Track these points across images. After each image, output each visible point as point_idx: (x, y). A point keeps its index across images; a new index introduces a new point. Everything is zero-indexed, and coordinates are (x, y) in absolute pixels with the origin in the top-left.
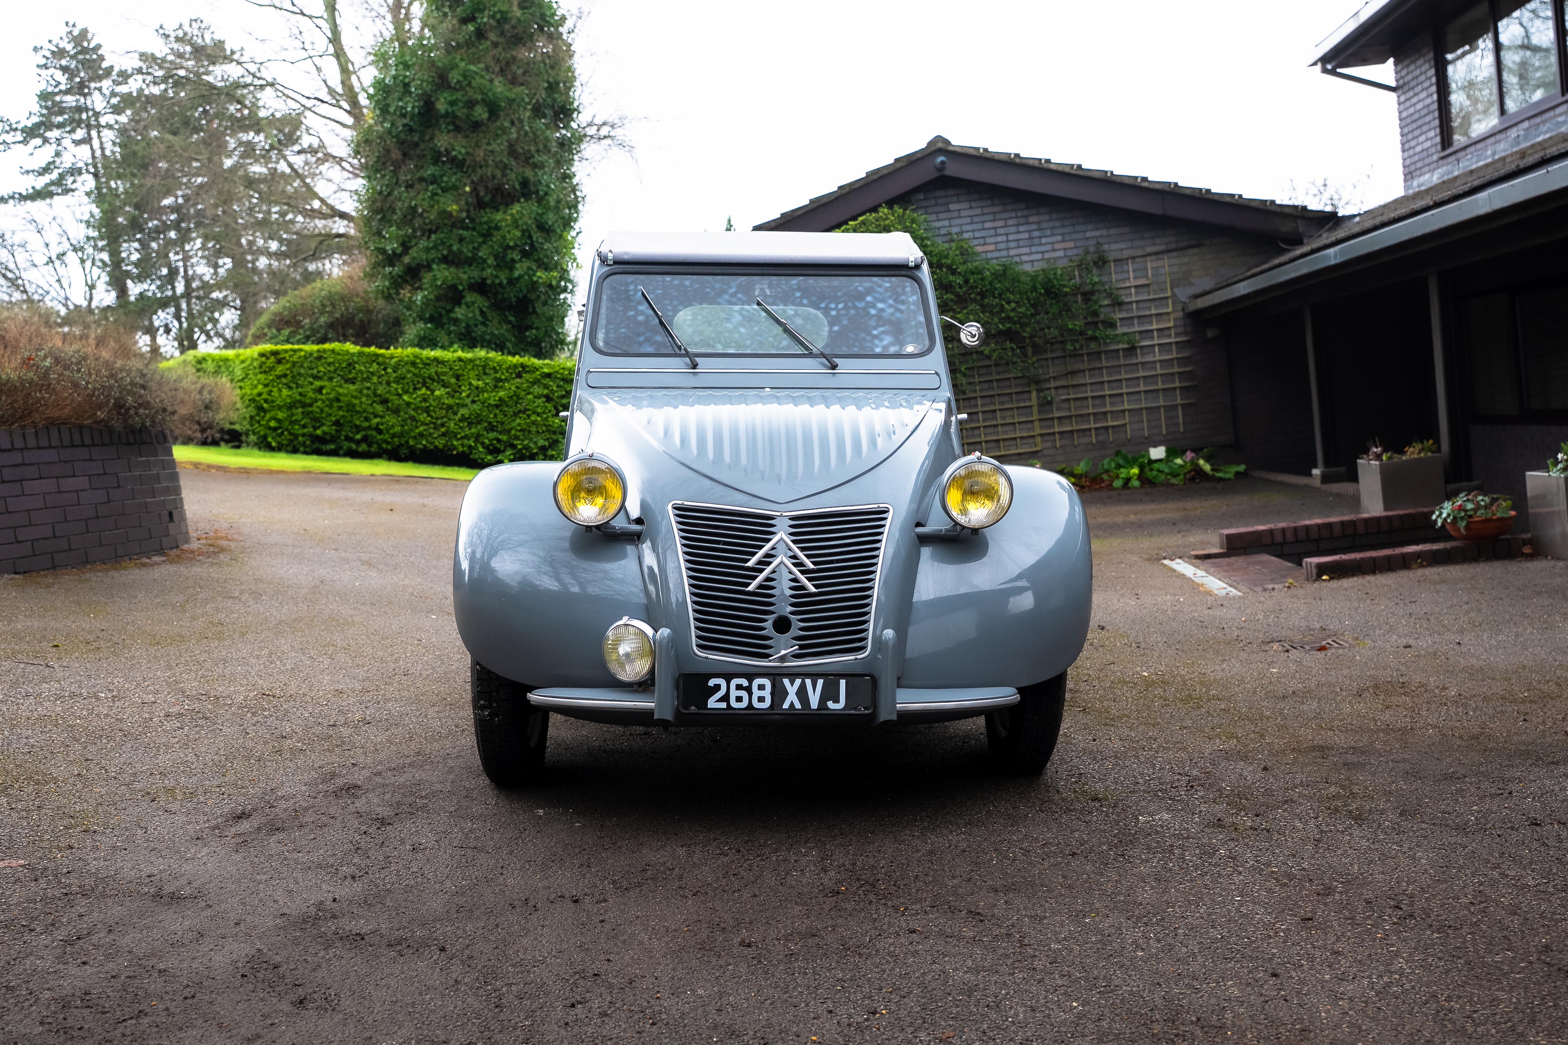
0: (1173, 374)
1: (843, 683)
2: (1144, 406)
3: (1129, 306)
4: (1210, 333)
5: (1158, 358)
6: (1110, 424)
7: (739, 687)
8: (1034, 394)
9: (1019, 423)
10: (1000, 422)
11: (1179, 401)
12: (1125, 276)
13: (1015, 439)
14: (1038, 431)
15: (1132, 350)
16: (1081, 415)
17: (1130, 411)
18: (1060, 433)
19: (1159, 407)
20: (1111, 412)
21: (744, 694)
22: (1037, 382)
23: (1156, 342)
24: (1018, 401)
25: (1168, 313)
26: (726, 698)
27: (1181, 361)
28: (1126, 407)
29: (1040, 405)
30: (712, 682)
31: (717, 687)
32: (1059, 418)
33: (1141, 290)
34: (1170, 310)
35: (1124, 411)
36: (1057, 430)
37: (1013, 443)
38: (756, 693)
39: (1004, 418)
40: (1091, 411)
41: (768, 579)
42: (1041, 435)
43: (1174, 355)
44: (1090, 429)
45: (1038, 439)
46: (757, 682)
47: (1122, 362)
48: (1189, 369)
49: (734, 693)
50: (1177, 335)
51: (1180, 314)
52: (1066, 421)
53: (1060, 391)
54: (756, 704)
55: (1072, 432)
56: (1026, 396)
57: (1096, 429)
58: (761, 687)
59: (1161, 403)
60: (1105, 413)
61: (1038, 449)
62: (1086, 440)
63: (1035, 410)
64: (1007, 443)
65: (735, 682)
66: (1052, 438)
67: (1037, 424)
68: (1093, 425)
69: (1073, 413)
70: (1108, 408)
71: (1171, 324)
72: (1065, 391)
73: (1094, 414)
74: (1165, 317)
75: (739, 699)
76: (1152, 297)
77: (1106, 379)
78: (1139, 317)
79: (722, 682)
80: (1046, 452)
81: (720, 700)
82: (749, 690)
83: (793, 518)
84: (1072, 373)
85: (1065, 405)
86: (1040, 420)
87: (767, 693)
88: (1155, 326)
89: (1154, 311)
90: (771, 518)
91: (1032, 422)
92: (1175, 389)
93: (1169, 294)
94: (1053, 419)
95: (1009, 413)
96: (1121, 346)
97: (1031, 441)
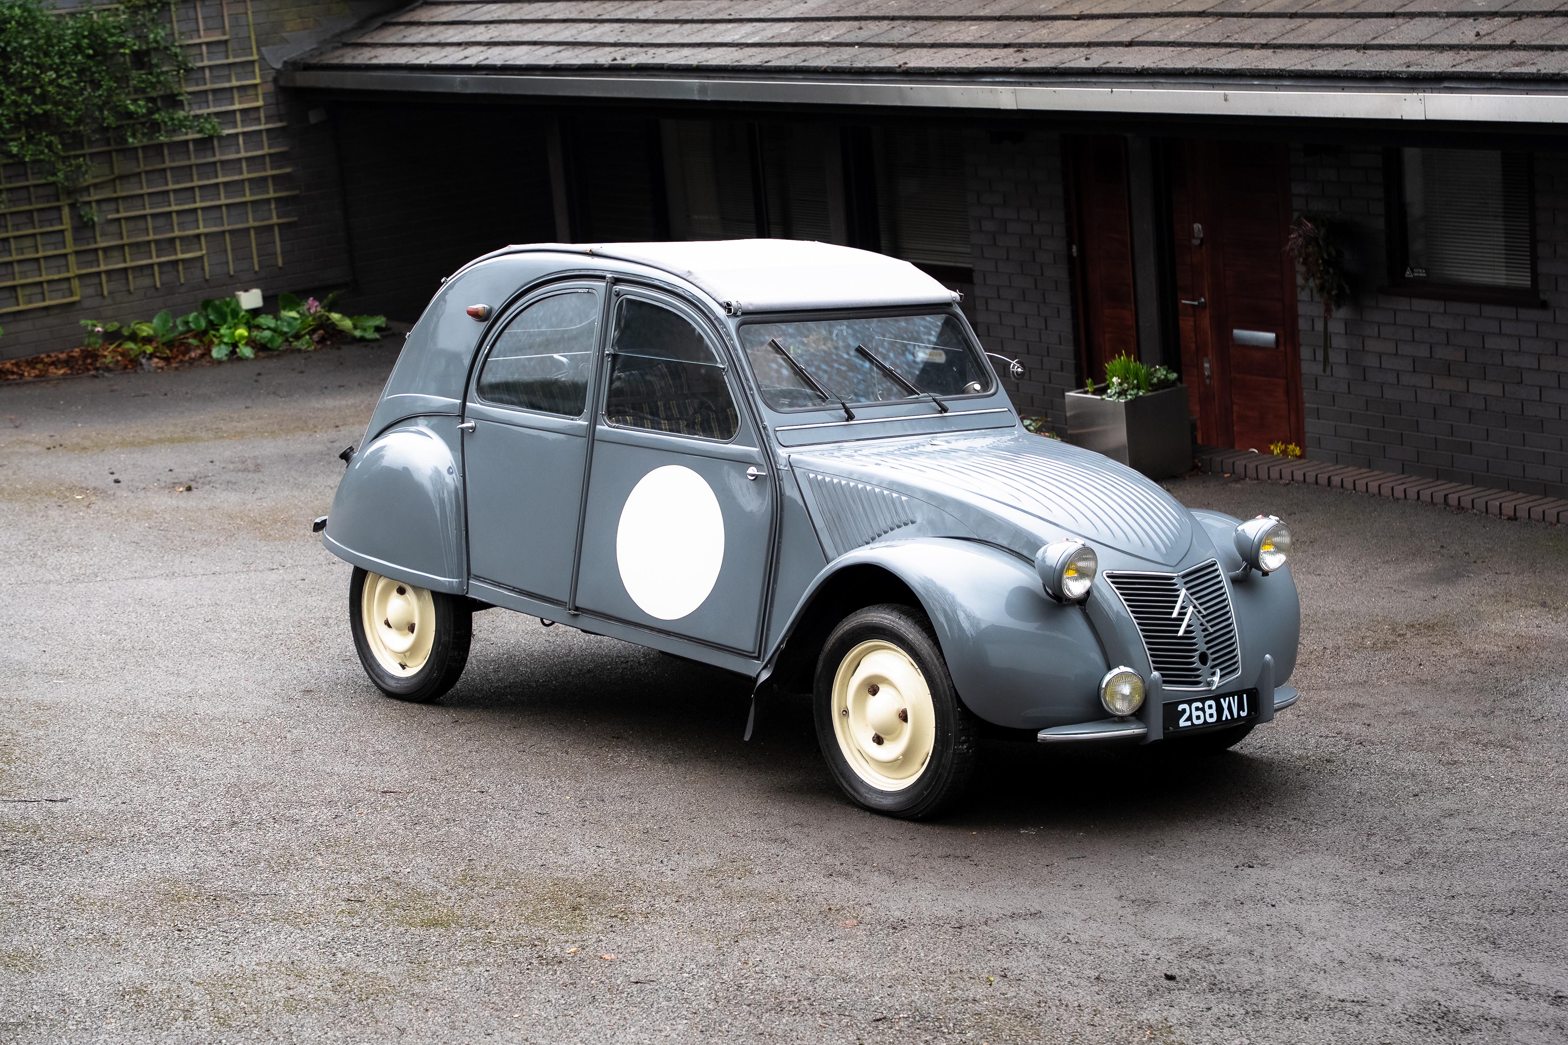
0: (265, 179)
1: (1245, 696)
2: (227, 227)
3: (199, 75)
4: (314, 117)
5: (243, 154)
6: (181, 256)
7: (1197, 709)
8: (66, 212)
9: (46, 258)
10: (15, 257)
11: (275, 220)
12: (192, 26)
13: (40, 284)
14: (74, 271)
15: (205, 143)
16: (137, 245)
17: (207, 235)
18: (109, 273)
19: (248, 230)
20: (182, 238)
21: (1200, 713)
22: (70, 192)
23: (239, 130)
24: (42, 223)
25: (255, 86)
26: (1190, 718)
27: (277, 159)
28: (202, 230)
29: (76, 229)
30: (1180, 708)
31: (1184, 711)
32: (105, 250)
33: (214, 49)
34: (258, 81)
35: (198, 236)
36: (103, 268)
37: (37, 290)
38: (1208, 712)
39: (21, 251)
40: (151, 237)
41: (1189, 626)
42: (80, 277)
43: (266, 151)
44: (151, 266)
45: (75, 283)
46: (1208, 703)
47: (193, 161)
48: (288, 170)
49: (1195, 714)
50: (268, 119)
51: (270, 87)
52: (115, 253)
53: (104, 207)
54: (1209, 720)
55: (125, 270)
56: (54, 215)
57: (160, 265)
58: (1210, 707)
59: (251, 223)
60: (172, 240)
61: (75, 298)
62: (146, 282)
63: (69, 236)
64: (28, 291)
65: (1195, 705)
66: (96, 280)
67: (72, 259)
68: (155, 260)
69: (126, 241)
70: (177, 233)
71: (260, 103)
72: (113, 206)
73: (157, 242)
74: (251, 92)
75: (1198, 718)
76: (231, 60)
77: (171, 186)
78: (215, 91)
79: (1186, 706)
80: (87, 304)
81: (1186, 720)
82: (1203, 710)
83: (1184, 576)
84: (122, 177)
85: (113, 228)
86: (77, 253)
87: (1213, 711)
88: (237, 107)
89: (235, 83)
90: (1172, 578)
91: (65, 256)
92: (268, 201)
93: (255, 57)
94: (96, 250)
95: (28, 243)
96: (190, 136)
97: (65, 286)
